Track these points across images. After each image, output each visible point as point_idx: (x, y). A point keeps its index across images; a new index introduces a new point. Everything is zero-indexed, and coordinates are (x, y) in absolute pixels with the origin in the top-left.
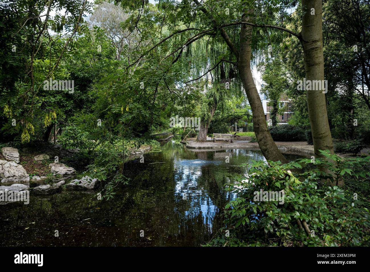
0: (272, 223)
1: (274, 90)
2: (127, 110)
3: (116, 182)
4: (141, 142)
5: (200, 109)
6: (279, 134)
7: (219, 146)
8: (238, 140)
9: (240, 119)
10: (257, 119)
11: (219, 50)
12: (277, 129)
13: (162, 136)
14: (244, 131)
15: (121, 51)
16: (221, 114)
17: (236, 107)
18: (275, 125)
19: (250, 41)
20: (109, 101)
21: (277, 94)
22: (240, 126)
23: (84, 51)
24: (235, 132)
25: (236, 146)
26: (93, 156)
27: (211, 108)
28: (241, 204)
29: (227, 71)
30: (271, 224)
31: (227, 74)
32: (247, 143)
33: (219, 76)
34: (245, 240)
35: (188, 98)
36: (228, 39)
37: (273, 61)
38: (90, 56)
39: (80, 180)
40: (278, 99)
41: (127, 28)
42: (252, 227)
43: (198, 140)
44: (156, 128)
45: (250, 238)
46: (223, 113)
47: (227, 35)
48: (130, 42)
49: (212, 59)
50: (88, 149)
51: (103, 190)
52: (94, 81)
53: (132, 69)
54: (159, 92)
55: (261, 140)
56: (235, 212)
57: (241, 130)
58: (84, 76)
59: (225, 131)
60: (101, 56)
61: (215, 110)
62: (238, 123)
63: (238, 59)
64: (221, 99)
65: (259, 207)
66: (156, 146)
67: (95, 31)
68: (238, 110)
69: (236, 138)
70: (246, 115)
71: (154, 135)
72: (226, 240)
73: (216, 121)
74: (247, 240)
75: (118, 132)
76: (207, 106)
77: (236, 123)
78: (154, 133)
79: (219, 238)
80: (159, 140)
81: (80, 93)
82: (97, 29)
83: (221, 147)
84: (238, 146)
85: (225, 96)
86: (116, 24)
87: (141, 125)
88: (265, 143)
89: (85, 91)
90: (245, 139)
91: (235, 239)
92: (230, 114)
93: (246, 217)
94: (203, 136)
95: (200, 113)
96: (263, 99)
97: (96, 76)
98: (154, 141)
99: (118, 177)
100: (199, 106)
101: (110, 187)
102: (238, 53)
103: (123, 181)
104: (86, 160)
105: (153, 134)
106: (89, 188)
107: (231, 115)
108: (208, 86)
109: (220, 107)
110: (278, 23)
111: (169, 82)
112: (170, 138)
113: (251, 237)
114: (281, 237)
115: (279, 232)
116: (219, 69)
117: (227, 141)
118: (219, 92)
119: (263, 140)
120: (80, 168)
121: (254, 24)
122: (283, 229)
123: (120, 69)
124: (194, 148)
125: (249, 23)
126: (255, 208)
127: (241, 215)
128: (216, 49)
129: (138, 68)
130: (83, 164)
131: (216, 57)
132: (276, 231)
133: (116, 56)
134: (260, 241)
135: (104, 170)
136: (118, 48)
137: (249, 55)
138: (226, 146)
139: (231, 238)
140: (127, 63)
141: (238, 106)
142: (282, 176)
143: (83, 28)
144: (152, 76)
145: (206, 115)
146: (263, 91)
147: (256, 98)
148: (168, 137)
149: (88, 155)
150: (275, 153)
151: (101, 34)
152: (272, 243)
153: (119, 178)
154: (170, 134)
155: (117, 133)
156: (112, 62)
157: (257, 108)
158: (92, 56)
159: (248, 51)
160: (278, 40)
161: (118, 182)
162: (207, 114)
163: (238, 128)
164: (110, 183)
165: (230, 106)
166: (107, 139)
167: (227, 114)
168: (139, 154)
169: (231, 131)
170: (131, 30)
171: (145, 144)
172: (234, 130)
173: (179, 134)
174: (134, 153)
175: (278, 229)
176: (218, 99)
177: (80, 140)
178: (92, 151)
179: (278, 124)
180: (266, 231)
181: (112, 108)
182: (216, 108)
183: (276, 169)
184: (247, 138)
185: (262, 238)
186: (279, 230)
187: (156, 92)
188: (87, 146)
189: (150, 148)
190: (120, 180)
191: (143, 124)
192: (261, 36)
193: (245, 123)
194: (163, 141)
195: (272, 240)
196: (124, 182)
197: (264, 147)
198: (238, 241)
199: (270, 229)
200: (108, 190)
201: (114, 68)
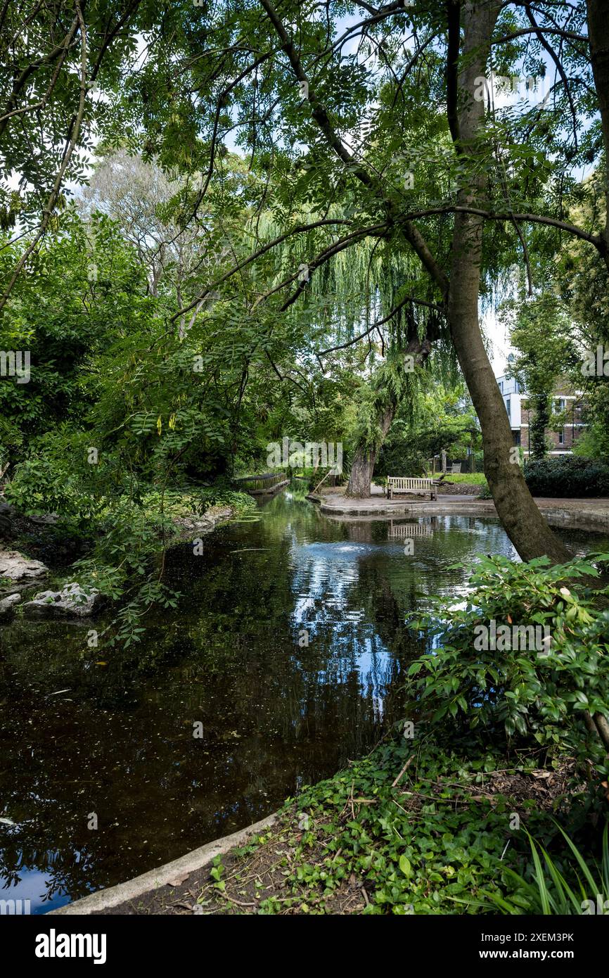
0: (525, 710)
1: (540, 370)
2: (170, 425)
3: (147, 603)
4: (207, 500)
5: (356, 416)
6: (550, 479)
7: (401, 508)
8: (447, 493)
9: (453, 441)
10: (493, 447)
11: (402, 269)
12: (545, 467)
13: (261, 483)
14: (463, 471)
15: (159, 273)
16: (407, 428)
17: (443, 412)
18: (541, 456)
19: (477, 252)
20: (127, 401)
21: (548, 380)
22: (454, 458)
23: (68, 272)
24: (441, 474)
25: (443, 507)
26: (91, 533)
27: (383, 414)
28: (448, 662)
29: (421, 322)
30: (521, 713)
31: (421, 331)
32: (470, 501)
33: (403, 335)
34: (456, 752)
35: (326, 390)
36: (422, 247)
37: (538, 298)
38: (84, 287)
39: (59, 593)
40: (548, 391)
41: (173, 217)
42: (476, 721)
43: (348, 494)
44: (246, 461)
45: (471, 747)
46: (411, 426)
47: (420, 236)
48: (181, 250)
49: (385, 292)
50: (78, 516)
51: (114, 622)
52: (92, 348)
53: (188, 317)
54: (252, 376)
55: (502, 500)
56: (433, 683)
57: (457, 467)
58: (69, 336)
59: (417, 471)
60: (110, 286)
61: (393, 418)
62: (448, 451)
63: (447, 297)
64: (407, 391)
65: (493, 672)
66: (246, 508)
67: (95, 224)
68: (449, 419)
69: (443, 489)
70: (468, 431)
71: (242, 480)
72: (410, 749)
73: (394, 446)
74: (462, 750)
75: (151, 474)
76: (373, 410)
77: (444, 452)
78: (241, 474)
79: (393, 744)
80: (253, 492)
81: (58, 378)
82: (101, 219)
83: (407, 511)
84: (447, 509)
85: (416, 385)
86: (147, 205)
87: (207, 458)
88: (513, 506)
89: (71, 373)
90: (465, 491)
91: (434, 749)
92: (430, 429)
93: (460, 697)
94: (362, 483)
95: (356, 426)
96: (512, 390)
97: (98, 336)
98: (240, 494)
99: (150, 591)
100: (353, 408)
101: (130, 615)
102: (447, 282)
103: (162, 600)
104: (74, 543)
105: (238, 477)
106: (80, 613)
107: (431, 432)
108: (376, 358)
109: (404, 410)
110: (550, 204)
111: (276, 354)
112: (282, 486)
113: (472, 743)
114: (545, 746)
115: (542, 732)
116: (403, 316)
117: (420, 496)
118: (402, 374)
119: (507, 500)
120: (58, 561)
121: (487, 213)
122: (550, 726)
123: (157, 317)
124: (340, 513)
125: (475, 210)
126: (482, 675)
127: (447, 691)
128: (396, 266)
129: (203, 313)
130: (65, 551)
131: (394, 287)
132: (535, 731)
133: (148, 286)
134: (494, 755)
135: (117, 574)
136: (153, 265)
137: (474, 286)
138: (417, 508)
139: (424, 746)
140: (175, 301)
141: (450, 409)
142: (548, 602)
143: (63, 221)
144: (231, 343)
145: (370, 430)
146: (512, 373)
147: (490, 393)
148: (275, 483)
149: (78, 531)
150: (536, 531)
151: (111, 233)
152: (524, 760)
153: (152, 592)
154: (282, 478)
155: (149, 478)
156: (138, 301)
157: (493, 420)
158: (87, 287)
159: (473, 278)
160: (548, 247)
161: (151, 602)
162: (373, 429)
163: (449, 463)
164: (132, 605)
165: (429, 409)
166: (126, 490)
167: (422, 428)
168: (204, 527)
169: (432, 470)
170: (182, 222)
171: (218, 503)
172: (440, 469)
173: (302, 478)
174: (192, 526)
175: (539, 726)
176: (398, 391)
177: (59, 493)
178: (87, 520)
179: (548, 452)
180: (509, 732)
181: (135, 423)
182: (394, 413)
183: (532, 584)
184: (472, 487)
185: (500, 745)
186: (542, 729)
187: (244, 377)
188: (76, 508)
189: (232, 512)
190: (154, 597)
191: (214, 456)
192: (507, 237)
193: (467, 451)
194: (262, 493)
195: (525, 753)
196: (165, 601)
197: (510, 518)
198: (440, 753)
199: (519, 725)
200: (127, 621)
201: (142, 317)
